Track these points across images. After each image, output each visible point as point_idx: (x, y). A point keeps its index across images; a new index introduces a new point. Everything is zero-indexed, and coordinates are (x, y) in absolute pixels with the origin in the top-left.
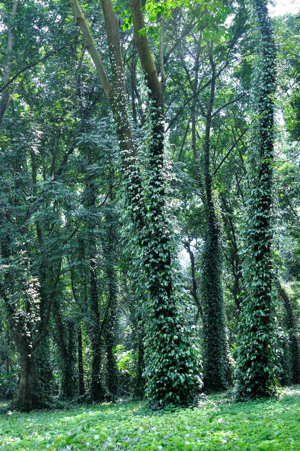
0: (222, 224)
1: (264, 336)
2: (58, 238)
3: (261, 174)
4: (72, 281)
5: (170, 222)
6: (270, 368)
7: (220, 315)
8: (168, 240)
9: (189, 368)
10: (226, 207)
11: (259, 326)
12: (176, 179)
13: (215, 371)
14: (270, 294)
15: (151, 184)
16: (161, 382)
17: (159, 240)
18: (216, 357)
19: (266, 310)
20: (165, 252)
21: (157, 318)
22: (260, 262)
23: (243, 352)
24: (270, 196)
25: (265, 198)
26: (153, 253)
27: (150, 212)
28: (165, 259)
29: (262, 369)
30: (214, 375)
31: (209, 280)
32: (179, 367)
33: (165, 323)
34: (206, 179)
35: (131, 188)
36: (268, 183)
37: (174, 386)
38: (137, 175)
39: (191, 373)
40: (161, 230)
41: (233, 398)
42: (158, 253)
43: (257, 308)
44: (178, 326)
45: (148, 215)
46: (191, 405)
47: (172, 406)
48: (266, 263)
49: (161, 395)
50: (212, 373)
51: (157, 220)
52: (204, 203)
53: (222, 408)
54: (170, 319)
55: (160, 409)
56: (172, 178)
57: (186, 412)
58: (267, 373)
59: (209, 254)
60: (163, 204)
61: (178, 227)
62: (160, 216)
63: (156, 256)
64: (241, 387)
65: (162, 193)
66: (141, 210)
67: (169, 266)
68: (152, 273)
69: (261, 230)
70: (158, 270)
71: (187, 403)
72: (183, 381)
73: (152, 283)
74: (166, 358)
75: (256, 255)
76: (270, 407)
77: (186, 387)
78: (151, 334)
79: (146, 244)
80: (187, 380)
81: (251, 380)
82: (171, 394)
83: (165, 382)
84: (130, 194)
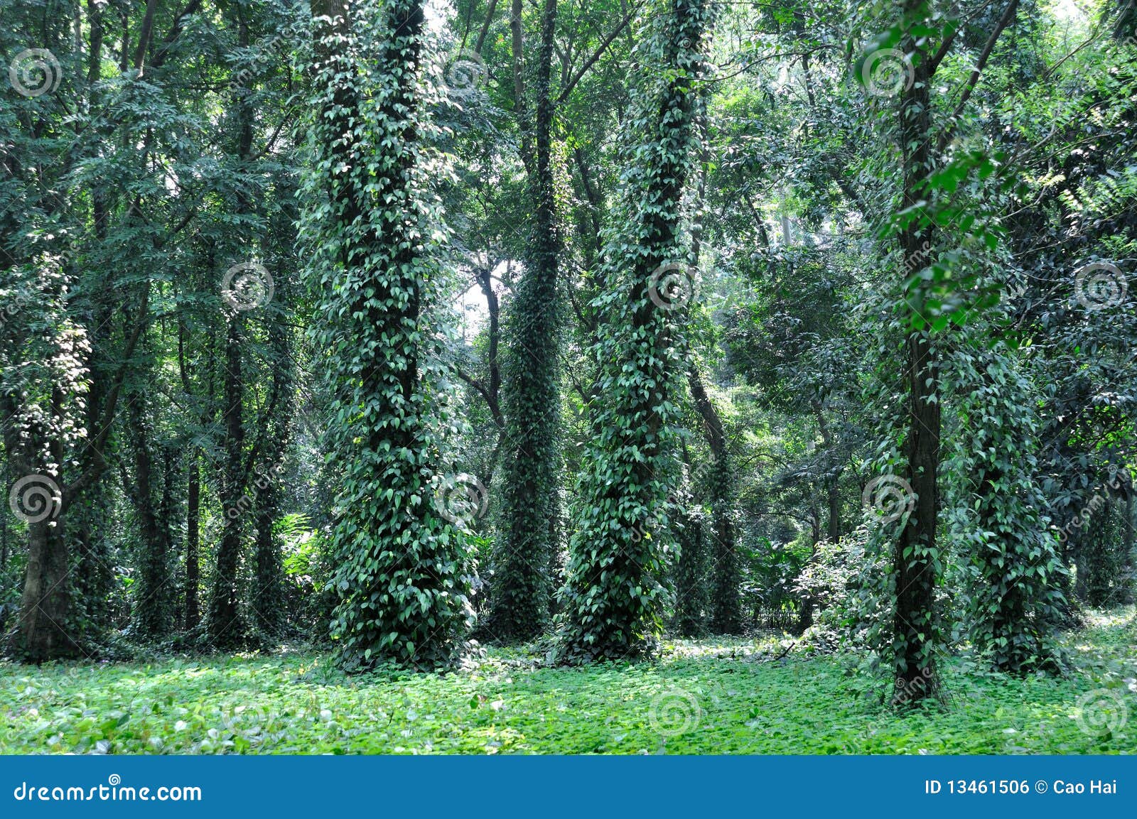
0: (570, 229)
1: (637, 511)
2: (141, 232)
3: (665, 107)
4: (181, 345)
5: (424, 210)
6: (644, 589)
7: (549, 455)
8: (417, 255)
9: (444, 576)
10: (588, 186)
11: (628, 484)
12: (449, 103)
13: (523, 592)
14: (659, 409)
15: (383, 109)
16: (373, 607)
17: (394, 255)
18: (530, 556)
19: (646, 446)
20: (405, 284)
21: (374, 449)
22: (642, 327)
23: (583, 546)
24: (682, 166)
25: (669, 170)
26: (375, 284)
27: (375, 180)
28: (403, 301)
29: (625, 589)
30: (522, 601)
31: (527, 365)
32: (419, 571)
33: (393, 462)
34: (540, 110)
35: (331, 115)
36: (678, 134)
37: (402, 619)
38: (350, 84)
39: (447, 589)
40: (399, 227)
41: (551, 656)
42: (389, 287)
43: (627, 441)
44: (424, 471)
45: (372, 188)
46: (441, 667)
47: (393, 667)
48: (657, 331)
49: (369, 638)
50: (517, 596)
51: (392, 201)
52: (529, 172)
53: (516, 678)
54: (404, 451)
55: (364, 672)
56: (437, 99)
57: (424, 681)
58: (637, 602)
59: (533, 301)
60: (409, 162)
61: (445, 225)
62: (399, 193)
63: (382, 294)
64: (570, 630)
65: (410, 135)
66: (352, 174)
67: (414, 320)
68: (370, 334)
69: (653, 249)
70: (384, 329)
71: (431, 662)
72: (425, 606)
73: (367, 360)
74: (388, 549)
75: (635, 310)
76: (631, 681)
77: (432, 622)
78: (356, 487)
79: (358, 261)
80: (436, 606)
81: (596, 615)
82: (393, 636)
83: (383, 606)
84: (329, 130)
